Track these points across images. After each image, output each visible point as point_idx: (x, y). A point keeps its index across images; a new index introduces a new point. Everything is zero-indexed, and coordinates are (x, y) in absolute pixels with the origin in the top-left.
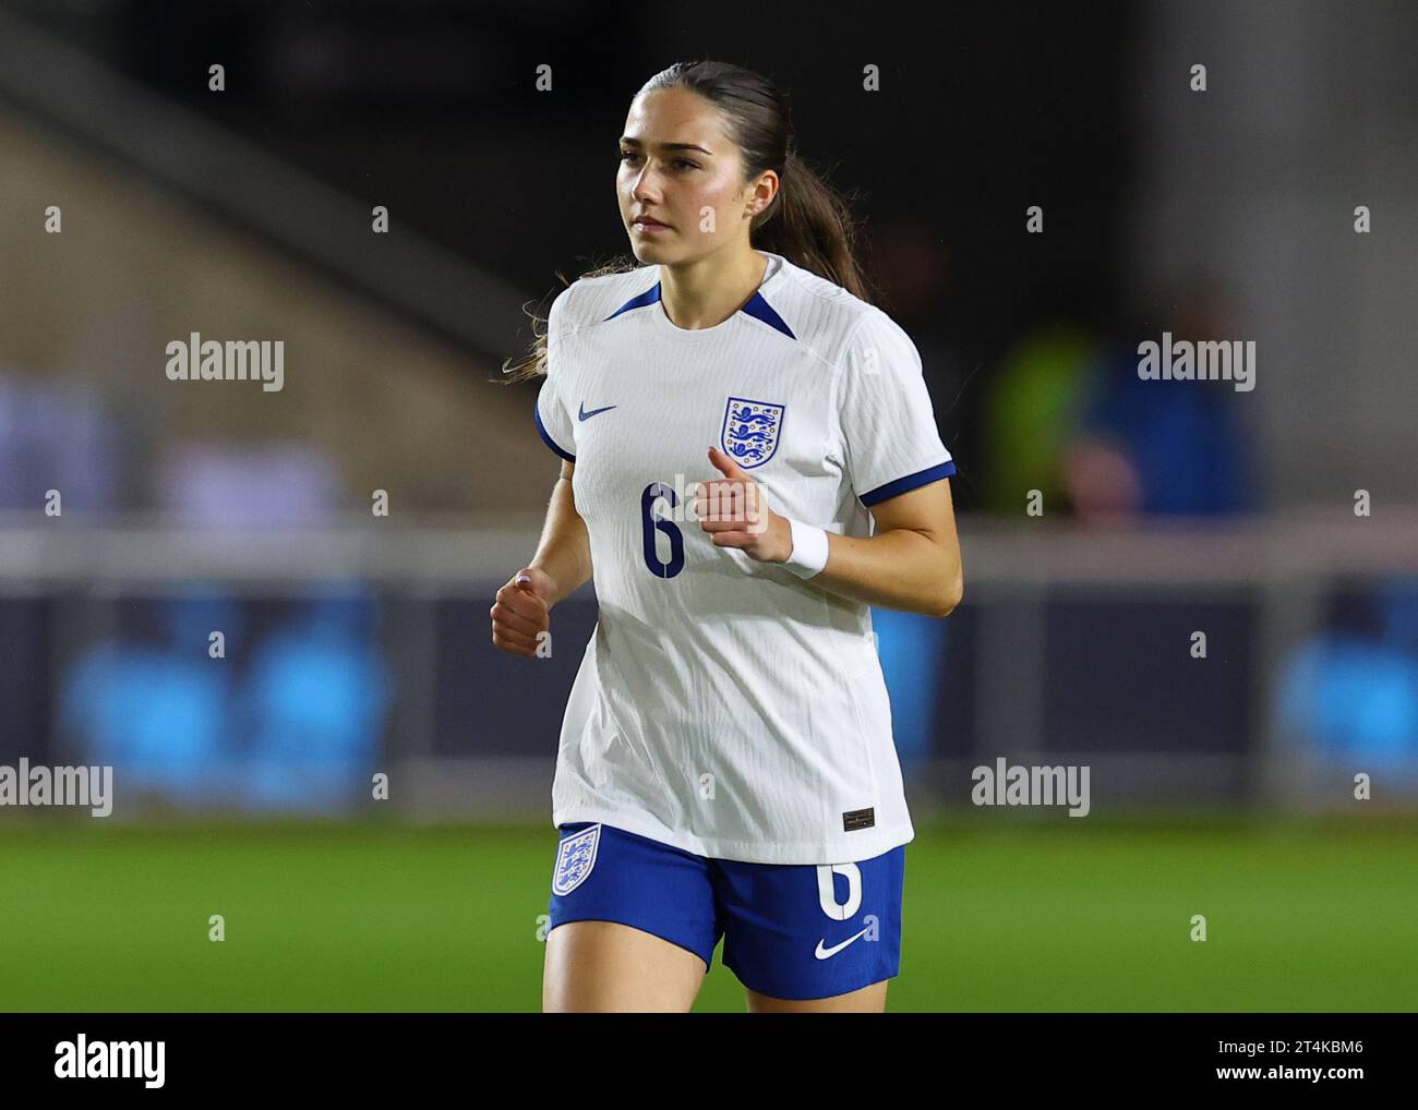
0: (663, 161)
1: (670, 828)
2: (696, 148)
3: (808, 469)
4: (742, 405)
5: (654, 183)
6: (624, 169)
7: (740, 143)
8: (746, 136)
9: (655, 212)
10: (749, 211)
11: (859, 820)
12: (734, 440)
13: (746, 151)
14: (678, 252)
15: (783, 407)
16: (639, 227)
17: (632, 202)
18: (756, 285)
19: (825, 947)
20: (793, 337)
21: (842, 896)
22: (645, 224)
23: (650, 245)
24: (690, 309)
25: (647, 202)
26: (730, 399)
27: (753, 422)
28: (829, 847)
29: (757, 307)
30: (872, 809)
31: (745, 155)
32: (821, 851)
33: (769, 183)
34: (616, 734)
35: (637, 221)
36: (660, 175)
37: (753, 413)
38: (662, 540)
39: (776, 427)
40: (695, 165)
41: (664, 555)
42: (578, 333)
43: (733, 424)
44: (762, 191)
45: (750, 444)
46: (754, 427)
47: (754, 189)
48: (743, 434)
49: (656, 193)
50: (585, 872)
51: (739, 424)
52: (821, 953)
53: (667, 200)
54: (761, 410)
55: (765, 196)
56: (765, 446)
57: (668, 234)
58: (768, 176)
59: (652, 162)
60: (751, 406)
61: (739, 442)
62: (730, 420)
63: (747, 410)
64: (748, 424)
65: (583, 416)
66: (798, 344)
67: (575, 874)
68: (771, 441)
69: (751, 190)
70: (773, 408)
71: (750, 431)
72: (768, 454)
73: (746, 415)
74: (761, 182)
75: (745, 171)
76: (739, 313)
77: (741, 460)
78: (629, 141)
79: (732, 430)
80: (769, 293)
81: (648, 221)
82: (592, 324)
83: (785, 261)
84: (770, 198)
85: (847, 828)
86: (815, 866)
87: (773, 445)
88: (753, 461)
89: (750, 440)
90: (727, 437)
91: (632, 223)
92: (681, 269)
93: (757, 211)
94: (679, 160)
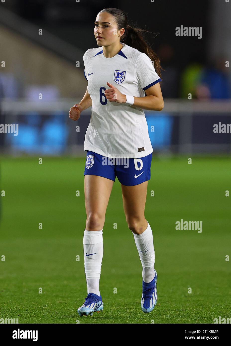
0: (102, 26)
1: (105, 153)
2: (108, 23)
3: (130, 83)
4: (118, 71)
5: (101, 30)
6: (95, 28)
7: (117, 23)
8: (118, 21)
9: (100, 35)
10: (119, 36)
11: (141, 150)
12: (116, 78)
13: (118, 24)
14: (105, 43)
15: (125, 72)
16: (98, 38)
17: (96, 33)
18: (120, 49)
19: (136, 176)
20: (127, 59)
21: (139, 166)
22: (99, 38)
23: (100, 42)
24: (108, 54)
25: (99, 33)
26: (115, 70)
27: (120, 75)
28: (135, 155)
29: (121, 53)
30: (144, 147)
31: (118, 25)
32: (134, 156)
33: (123, 31)
34: (96, 134)
35: (97, 37)
36: (102, 28)
37: (120, 73)
38: (103, 98)
39: (124, 75)
40: (108, 26)
41: (104, 101)
42: (88, 59)
43: (116, 75)
44: (121, 32)
45: (119, 79)
46: (120, 76)
47: (120, 32)
48: (118, 77)
49: (101, 32)
50: (92, 164)
51: (117, 75)
52: (136, 177)
53: (103, 33)
54: (121, 72)
55: (122, 33)
56: (122, 79)
57: (103, 39)
58: (123, 29)
59: (100, 26)
60: (119, 72)
61: (117, 78)
62: (115, 74)
63: (118, 72)
64: (119, 75)
65: (89, 75)
66: (129, 60)
67: (90, 165)
68: (123, 78)
69: (119, 32)
70: (123, 72)
71: (119, 76)
72: (123, 80)
73: (118, 73)
74: (121, 30)
75: (118, 28)
76: (117, 54)
77: (117, 82)
78: (96, 22)
79: (116, 76)
80: (123, 50)
81: (99, 37)
82: (91, 58)
83: (126, 45)
84: (123, 33)
85: (139, 151)
86: (133, 159)
87: (124, 79)
88: (120, 82)
89: (119, 78)
90: (115, 78)
91: (97, 38)
92: (106, 47)
93: (120, 36)
94: (105, 25)
